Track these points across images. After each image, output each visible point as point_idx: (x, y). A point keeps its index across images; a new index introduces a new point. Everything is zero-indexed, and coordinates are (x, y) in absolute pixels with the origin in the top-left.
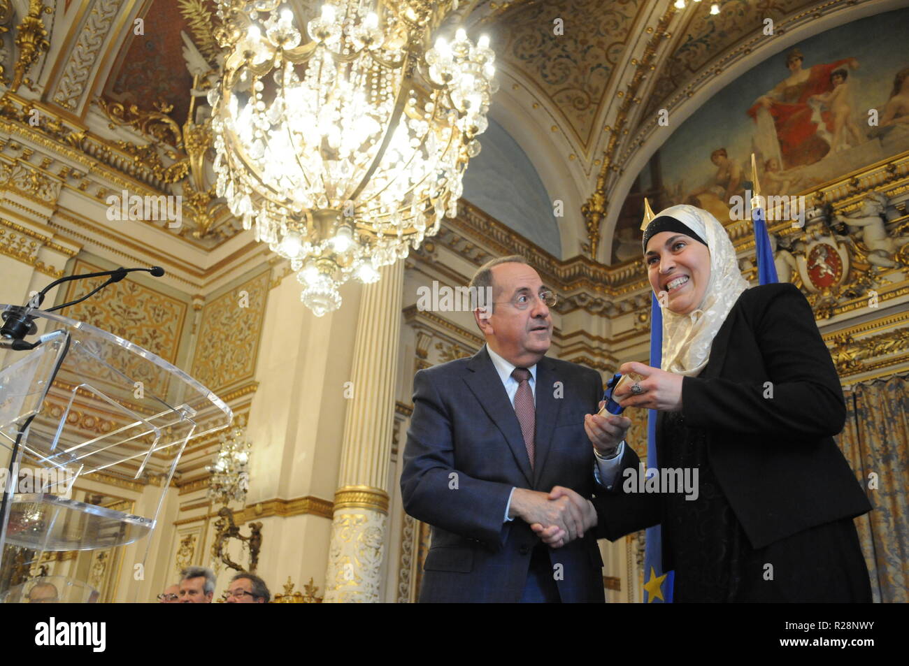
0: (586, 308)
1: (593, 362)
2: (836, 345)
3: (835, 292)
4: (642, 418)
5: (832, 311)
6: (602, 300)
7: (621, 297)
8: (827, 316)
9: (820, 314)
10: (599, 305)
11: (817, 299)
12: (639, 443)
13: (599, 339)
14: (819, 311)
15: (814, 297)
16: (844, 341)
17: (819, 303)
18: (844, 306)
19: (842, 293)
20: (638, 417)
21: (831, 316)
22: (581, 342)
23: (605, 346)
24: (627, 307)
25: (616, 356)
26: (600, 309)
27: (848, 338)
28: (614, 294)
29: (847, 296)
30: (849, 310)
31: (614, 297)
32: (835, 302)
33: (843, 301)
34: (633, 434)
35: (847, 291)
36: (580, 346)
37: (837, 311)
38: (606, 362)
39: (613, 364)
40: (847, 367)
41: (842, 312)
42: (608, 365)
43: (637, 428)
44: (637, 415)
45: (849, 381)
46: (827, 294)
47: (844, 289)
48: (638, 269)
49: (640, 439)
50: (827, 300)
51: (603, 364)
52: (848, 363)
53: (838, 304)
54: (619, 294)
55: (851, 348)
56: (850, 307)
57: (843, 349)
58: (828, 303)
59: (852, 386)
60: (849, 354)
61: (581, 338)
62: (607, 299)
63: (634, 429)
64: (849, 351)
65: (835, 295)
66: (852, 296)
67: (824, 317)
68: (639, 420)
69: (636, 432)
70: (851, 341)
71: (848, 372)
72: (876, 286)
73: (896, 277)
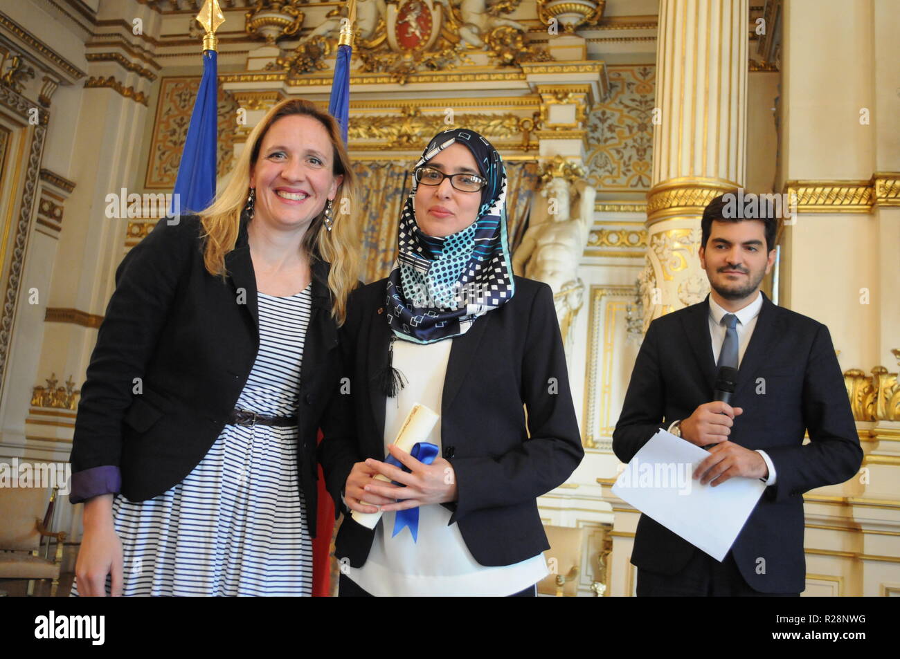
1: (129, 63)
2: (403, 115)
3: (417, 58)
4: (175, 143)
5: (407, 78)
8: (402, 82)
9: (396, 77)
11: (396, 59)
12: (166, 172)
14: (395, 74)
15: (394, 56)
16: (412, 113)
17: (397, 65)
18: (422, 76)
19: (423, 60)
20: (171, 141)
21: (406, 82)
22: (118, 34)
24: (185, 5)
25: (160, 61)
27: (417, 111)
29: (427, 65)
30: (425, 82)
32: (414, 69)
33: (422, 68)
34: (160, 158)
35: (429, 60)
36: (116, 38)
37: (413, 79)
38: (146, 66)
39: (153, 70)
40: (408, 141)
41: (418, 82)
42: (147, 71)
43: (167, 154)
44: (170, 138)
45: (406, 156)
46: (408, 57)
47: (427, 56)
49: (168, 167)
50: (408, 64)
51: (141, 68)
52: (409, 137)
53: (416, 72)
55: (417, 122)
56: (428, 78)
57: (409, 120)
58: (407, 68)
59: (407, 163)
60: (413, 127)
61: (119, 28)
63: (164, 153)
64: (414, 125)
65: (417, 60)
66: (432, 67)
67: (398, 82)
68: (170, 144)
69: (164, 157)
70: (419, 115)
71: (406, 147)
72: (458, 63)
73: (481, 59)
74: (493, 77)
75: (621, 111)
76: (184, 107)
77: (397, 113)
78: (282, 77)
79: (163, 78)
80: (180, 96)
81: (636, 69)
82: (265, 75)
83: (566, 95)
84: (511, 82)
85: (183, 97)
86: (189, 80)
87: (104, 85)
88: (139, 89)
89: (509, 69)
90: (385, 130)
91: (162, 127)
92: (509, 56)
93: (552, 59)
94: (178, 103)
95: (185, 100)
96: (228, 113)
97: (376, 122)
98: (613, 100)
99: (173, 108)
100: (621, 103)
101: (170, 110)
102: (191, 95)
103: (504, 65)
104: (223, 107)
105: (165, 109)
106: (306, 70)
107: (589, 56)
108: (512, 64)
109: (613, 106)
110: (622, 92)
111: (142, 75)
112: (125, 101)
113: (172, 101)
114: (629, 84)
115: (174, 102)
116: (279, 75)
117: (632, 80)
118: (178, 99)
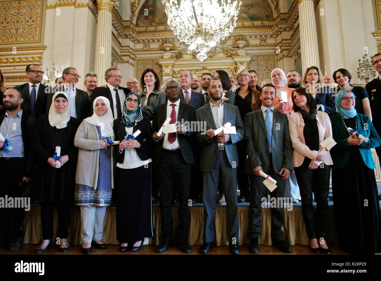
0: (130, 38)
6: (135, 37)
7: (141, 37)
10: (133, 38)
13: (132, 49)
16: (205, 68)
18: (208, 59)
21: (205, 61)
22: (128, 50)
23: (133, 52)
24: (141, 41)
25: (136, 56)
26: (133, 40)
28: (139, 36)
29: (209, 57)
31: (138, 37)
36: (128, 51)
38: (134, 57)
41: (207, 61)
48: (146, 30)
51: (133, 58)
54: (140, 36)
56: (210, 60)
61: (128, 48)
62: (136, 37)
66: (211, 57)
72: (216, 56)
73: (222, 55)
74: (226, 60)
75: (253, 66)
76: (144, 67)
77: (201, 68)
78: (174, 60)
79: (137, 60)
80: (143, 64)
81: (255, 56)
82: (170, 60)
83: (243, 63)
84: (230, 60)
85: (144, 65)
86: (144, 60)
87: (126, 63)
88: (133, 63)
89: (229, 58)
90: (199, 72)
91: (139, 72)
92: (229, 55)
93: (239, 55)
94: (143, 66)
95: (144, 66)
96: (156, 69)
97: (197, 70)
98: (251, 64)
99: (141, 67)
100: (253, 64)
101: (141, 68)
102: (146, 64)
103: (228, 56)
104: (155, 67)
105: (139, 68)
106: (179, 58)
107: (247, 54)
108: (230, 56)
109: (251, 65)
110: (253, 62)
111: (133, 59)
112: (130, 66)
113: (141, 66)
114: (254, 60)
115: (142, 66)
116: (173, 60)
117: (255, 59)
118: (142, 65)
